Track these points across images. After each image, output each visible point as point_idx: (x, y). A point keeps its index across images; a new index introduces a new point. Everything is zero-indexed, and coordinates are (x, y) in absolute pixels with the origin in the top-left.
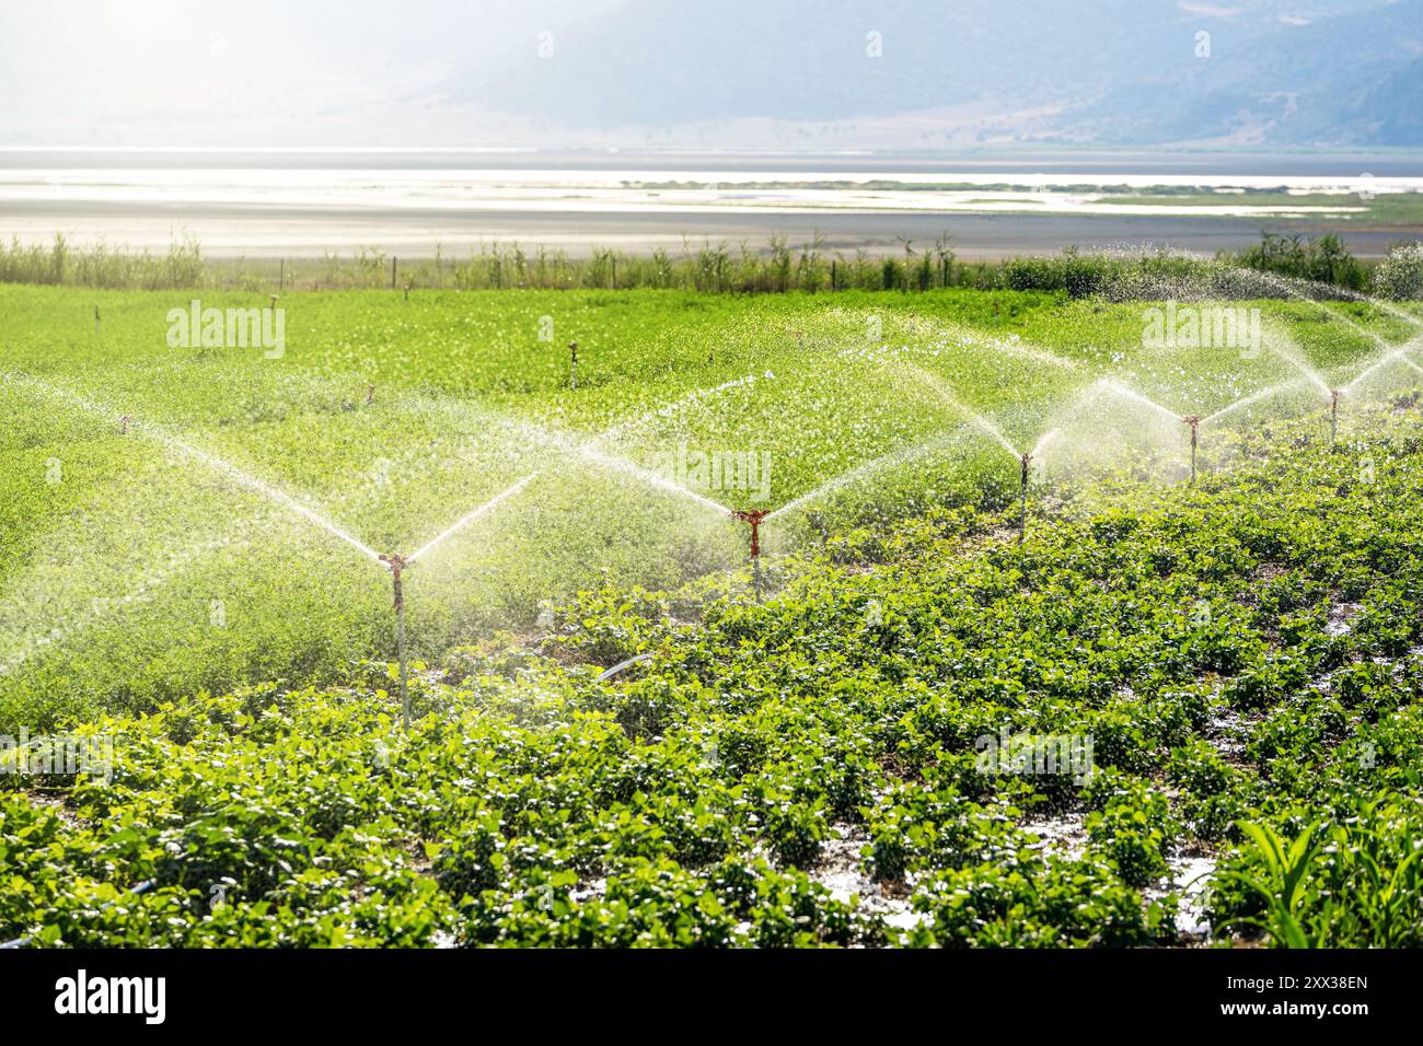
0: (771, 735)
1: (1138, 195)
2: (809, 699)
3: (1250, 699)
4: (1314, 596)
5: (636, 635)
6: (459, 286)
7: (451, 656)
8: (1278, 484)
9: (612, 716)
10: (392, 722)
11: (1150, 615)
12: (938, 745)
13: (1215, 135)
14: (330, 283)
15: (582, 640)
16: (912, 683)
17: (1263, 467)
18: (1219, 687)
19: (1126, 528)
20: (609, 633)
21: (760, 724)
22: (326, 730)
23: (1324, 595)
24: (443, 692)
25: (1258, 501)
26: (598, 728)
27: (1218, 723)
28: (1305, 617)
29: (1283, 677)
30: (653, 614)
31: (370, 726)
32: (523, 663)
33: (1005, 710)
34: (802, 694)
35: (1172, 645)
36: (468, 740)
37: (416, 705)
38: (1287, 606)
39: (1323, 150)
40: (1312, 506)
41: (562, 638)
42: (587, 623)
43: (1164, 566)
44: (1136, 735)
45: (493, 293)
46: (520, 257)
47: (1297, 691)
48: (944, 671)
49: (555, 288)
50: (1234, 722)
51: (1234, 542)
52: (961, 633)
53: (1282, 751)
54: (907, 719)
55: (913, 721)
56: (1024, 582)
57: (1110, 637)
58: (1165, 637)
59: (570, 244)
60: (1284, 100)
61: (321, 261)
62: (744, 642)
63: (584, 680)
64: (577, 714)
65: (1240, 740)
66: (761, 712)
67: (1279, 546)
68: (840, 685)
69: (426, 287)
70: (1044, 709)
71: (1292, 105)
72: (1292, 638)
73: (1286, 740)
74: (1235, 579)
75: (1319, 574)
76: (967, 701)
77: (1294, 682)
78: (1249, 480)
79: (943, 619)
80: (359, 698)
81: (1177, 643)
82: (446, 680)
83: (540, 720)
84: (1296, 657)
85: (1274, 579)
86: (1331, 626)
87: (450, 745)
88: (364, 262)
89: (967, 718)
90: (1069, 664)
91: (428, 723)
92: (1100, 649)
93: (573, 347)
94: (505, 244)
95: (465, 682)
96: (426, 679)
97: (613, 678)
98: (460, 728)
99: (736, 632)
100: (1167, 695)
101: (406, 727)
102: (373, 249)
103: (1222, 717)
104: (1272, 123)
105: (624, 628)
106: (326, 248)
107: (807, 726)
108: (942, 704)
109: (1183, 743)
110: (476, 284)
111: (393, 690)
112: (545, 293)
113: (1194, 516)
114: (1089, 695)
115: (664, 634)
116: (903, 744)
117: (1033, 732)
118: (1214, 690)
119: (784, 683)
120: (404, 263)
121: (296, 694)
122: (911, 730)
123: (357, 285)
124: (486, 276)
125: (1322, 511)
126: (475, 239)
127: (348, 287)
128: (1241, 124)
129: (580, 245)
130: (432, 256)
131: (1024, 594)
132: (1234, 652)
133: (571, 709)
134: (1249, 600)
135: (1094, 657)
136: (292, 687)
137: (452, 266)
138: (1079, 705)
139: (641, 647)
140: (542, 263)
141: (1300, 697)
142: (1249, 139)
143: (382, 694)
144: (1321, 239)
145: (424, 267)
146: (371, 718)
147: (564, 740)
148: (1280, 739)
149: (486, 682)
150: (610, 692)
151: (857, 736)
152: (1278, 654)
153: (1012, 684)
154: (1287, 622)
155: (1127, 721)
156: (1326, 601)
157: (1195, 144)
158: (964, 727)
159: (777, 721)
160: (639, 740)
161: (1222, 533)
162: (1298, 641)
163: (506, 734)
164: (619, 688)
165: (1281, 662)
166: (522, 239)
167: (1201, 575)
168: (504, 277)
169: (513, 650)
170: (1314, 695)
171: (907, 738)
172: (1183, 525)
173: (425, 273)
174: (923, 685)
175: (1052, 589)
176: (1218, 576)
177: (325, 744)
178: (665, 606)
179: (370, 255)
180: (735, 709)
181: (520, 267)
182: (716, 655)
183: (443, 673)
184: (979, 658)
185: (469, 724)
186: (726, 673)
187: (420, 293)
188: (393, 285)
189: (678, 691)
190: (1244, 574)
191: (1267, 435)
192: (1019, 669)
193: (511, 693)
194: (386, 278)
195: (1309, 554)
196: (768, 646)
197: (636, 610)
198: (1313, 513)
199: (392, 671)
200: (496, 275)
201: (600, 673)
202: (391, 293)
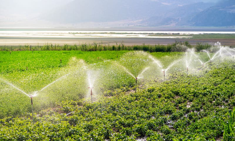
0: (94, 125)
1: (155, 35)
2: (101, 119)
3: (174, 118)
4: (184, 101)
5: (72, 108)
6: (42, 50)
7: (41, 112)
8: (178, 83)
9: (68, 122)
10: (31, 123)
11: (157, 104)
12: (122, 126)
13: (167, 24)
14: (20, 50)
15: (62, 109)
16: (118, 116)
17: (176, 80)
18: (169, 116)
19: (153, 90)
20: (67, 108)
21: (92, 123)
22: (20, 124)
23: (186, 101)
24: (39, 118)
25: (175, 85)
26: (65, 124)
27: (169, 122)
28: (183, 105)
29: (179, 115)
30: (74, 105)
31: (27, 124)
32: (53, 113)
33: (133, 120)
34: (99, 118)
35: (161, 109)
36: (44, 126)
37: (35, 120)
38: (180, 103)
39: (186, 27)
40: (184, 86)
41: (59, 109)
42: (63, 106)
43: (160, 96)
44: (155, 124)
45: (47, 51)
46: (52, 45)
47: (182, 117)
48: (123, 114)
49: (58, 50)
50: (171, 122)
51: (171, 92)
52: (126, 108)
53: (179, 127)
54: (117, 122)
55: (118, 122)
56: (136, 99)
57: (151, 108)
58: (160, 108)
59: (60, 43)
60: (179, 19)
61: (18, 46)
62: (90, 109)
63: (63, 116)
64: (62, 122)
65: (172, 125)
66: (93, 121)
67: (178, 93)
68: (106, 116)
69: (36, 50)
70: (140, 120)
71: (180, 20)
72: (180, 108)
73: (180, 125)
74: (171, 98)
75: (185, 97)
76: (127, 119)
77: (181, 115)
78: (174, 82)
79: (123, 105)
80: (25, 119)
81: (162, 109)
82: (40, 116)
83: (56, 122)
84: (181, 111)
85: (178, 98)
86: (187, 106)
87: (41, 127)
88: (26, 46)
89: (127, 122)
90: (144, 113)
91: (37, 123)
92: (149, 110)
93: (61, 60)
94: (49, 43)
95: (43, 116)
96: (37, 116)
97: (68, 115)
98: (42, 124)
99: (89, 108)
100: (160, 118)
101: (33, 124)
102: (27, 44)
103: (169, 121)
104: (177, 23)
105: (69, 107)
106: (19, 44)
107: (100, 123)
108: (123, 120)
109: (163, 126)
110: (44, 50)
111: (31, 118)
112: (56, 51)
113: (164, 88)
114: (147, 118)
115: (76, 108)
116: (116, 126)
117: (138, 124)
118: (168, 117)
119: (96, 116)
120: (33, 46)
121: (15, 118)
122: (118, 124)
123: (25, 50)
124: (46, 49)
125: (186, 87)
126: (44, 42)
127: (23, 50)
128: (172, 23)
129: (62, 43)
130: (37, 45)
131: (136, 101)
132: (171, 111)
133: (61, 121)
134: (174, 102)
135: (148, 112)
136: (14, 117)
137: (40, 47)
138: (145, 119)
139: (73, 110)
140: (56, 46)
141: (182, 118)
142: (173, 25)
143: (29, 118)
144: (185, 42)
145: (36, 47)
146: (27, 122)
147: (60, 126)
148: (179, 125)
149: (47, 116)
150: (67, 118)
151: (109, 125)
152: (178, 111)
153: (134, 116)
154: (180, 105)
155: (154, 122)
156: (186, 102)
157: (164, 26)
158: (126, 123)
159: (96, 123)
160: (72, 126)
161: (169, 91)
162: (182, 109)
163: (50, 125)
164: (69, 117)
165: (179, 112)
166: (52, 42)
167: (166, 98)
168: (49, 49)
169: (51, 111)
170: (184, 118)
171: (117, 125)
172: (162, 90)
173: (36, 48)
174: (120, 116)
175: (141, 100)
176: (168, 98)
177: (20, 127)
178: (76, 104)
179: (27, 45)
180: (88, 120)
181: (52, 47)
182: (85, 112)
183: (39, 115)
184: (129, 112)
185: (44, 123)
186: (87, 114)
187: (35, 51)
188: (31, 50)
189: (79, 118)
190: (173, 98)
191: (176, 74)
192: (135, 114)
193: (51, 118)
194: (29, 49)
195: (184, 94)
196: (94, 110)
197: (72, 104)
198: (184, 87)
199: (31, 114)
200: (48, 48)
201: (66, 115)
202: (30, 51)
